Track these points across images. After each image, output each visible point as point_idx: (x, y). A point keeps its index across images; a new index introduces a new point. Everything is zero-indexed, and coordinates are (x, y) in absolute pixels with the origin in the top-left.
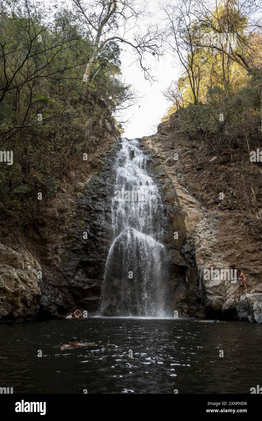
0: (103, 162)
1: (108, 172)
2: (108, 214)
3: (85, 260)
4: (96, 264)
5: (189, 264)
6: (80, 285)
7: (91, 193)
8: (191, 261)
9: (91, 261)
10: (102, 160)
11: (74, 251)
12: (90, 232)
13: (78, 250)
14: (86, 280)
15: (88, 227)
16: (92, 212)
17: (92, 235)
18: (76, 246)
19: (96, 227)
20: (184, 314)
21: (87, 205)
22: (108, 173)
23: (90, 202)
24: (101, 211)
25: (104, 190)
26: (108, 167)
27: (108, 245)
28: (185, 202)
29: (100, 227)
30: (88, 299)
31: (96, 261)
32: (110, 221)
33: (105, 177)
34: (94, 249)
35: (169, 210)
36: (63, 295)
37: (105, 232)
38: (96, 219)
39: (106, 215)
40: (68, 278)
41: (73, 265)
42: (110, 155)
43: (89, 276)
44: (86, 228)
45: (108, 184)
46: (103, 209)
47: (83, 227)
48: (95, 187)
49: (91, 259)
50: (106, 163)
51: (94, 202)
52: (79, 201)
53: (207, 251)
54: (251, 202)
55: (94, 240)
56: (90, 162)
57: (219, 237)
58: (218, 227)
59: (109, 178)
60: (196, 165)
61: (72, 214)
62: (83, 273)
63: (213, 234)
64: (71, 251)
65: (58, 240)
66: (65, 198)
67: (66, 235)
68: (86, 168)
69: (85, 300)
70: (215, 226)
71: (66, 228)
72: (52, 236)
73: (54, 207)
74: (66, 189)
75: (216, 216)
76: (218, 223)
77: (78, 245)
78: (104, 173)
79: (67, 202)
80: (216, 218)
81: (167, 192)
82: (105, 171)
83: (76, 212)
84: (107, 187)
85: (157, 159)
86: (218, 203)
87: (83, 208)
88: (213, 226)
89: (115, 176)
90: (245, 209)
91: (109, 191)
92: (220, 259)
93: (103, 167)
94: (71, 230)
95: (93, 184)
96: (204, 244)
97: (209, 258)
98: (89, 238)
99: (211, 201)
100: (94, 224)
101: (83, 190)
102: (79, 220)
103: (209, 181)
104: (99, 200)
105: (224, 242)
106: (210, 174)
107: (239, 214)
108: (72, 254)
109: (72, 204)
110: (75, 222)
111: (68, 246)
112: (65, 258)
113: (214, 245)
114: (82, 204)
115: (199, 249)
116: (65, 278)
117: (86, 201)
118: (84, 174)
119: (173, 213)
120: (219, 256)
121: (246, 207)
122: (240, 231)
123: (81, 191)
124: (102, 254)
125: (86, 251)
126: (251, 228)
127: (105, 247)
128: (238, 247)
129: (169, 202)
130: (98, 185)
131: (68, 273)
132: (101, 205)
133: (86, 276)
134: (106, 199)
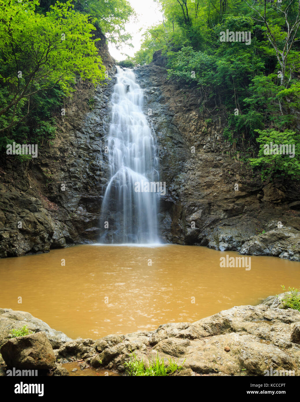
0: (99, 99)
1: (104, 109)
2: (105, 154)
3: (85, 197)
4: (95, 200)
5: (175, 200)
6: (82, 218)
7: (88, 132)
8: (177, 198)
9: (91, 198)
10: (98, 96)
11: (76, 189)
13: (79, 188)
14: (88, 213)
15: (87, 166)
16: (91, 151)
17: (91, 174)
18: (77, 184)
19: (94, 166)
20: (168, 241)
21: (86, 144)
22: (104, 111)
23: (88, 141)
24: (99, 151)
25: (101, 129)
26: (105, 104)
27: (105, 183)
28: (175, 142)
29: (98, 166)
30: (89, 230)
31: (95, 198)
32: (107, 161)
33: (102, 115)
34: (93, 187)
35: (160, 151)
36: (69, 227)
37: (103, 171)
38: (94, 159)
39: (103, 155)
40: (71, 213)
41: (75, 202)
42: (105, 90)
43: (89, 210)
44: (86, 167)
45: (104, 122)
46: (100, 149)
47: (83, 166)
48: (92, 126)
49: (91, 196)
50: (102, 100)
51: (92, 141)
52: (77, 140)
53: (190, 190)
54: (231, 147)
55: (93, 178)
56: (86, 99)
57: (201, 178)
58: (201, 168)
59: (105, 117)
60: (187, 105)
61: (72, 154)
62: (84, 208)
63: (196, 175)
64: (72, 189)
65: (61, 178)
66: (64, 137)
67: (67, 175)
68: (83, 105)
69: (86, 231)
70: (199, 167)
71: (67, 167)
72: (55, 175)
73: (55, 148)
74: (65, 128)
75: (201, 158)
76: (201, 165)
77: (79, 184)
78: (100, 111)
79: (67, 142)
80: (201, 160)
81: (159, 132)
82: (101, 109)
83: (76, 152)
84: (103, 127)
85: (152, 95)
86: (204, 145)
87: (82, 148)
88: (197, 167)
89: (111, 115)
90: (225, 153)
91: (105, 130)
92: (200, 197)
93: (99, 105)
94: (72, 169)
95: (90, 122)
96: (188, 184)
97: (191, 196)
98: (89, 176)
99: (198, 143)
100: (92, 164)
101: (80, 129)
102: (78, 159)
103: (198, 123)
104: (96, 139)
105: (205, 183)
106: (199, 117)
107: (220, 158)
108: (74, 192)
109: (72, 144)
110: (75, 161)
111: (70, 184)
112: (68, 196)
113: (196, 185)
114: (80, 144)
115: (183, 188)
116: (69, 213)
117: (84, 140)
118: (81, 111)
119: (163, 153)
120: (199, 195)
121: (227, 151)
122: (219, 173)
123: (79, 130)
124: (100, 191)
125: (86, 189)
126: (228, 171)
127: (102, 186)
128: (216, 187)
129: (160, 143)
130: (95, 124)
131: (71, 209)
132: (99, 144)
133: (87, 210)
134: (103, 139)
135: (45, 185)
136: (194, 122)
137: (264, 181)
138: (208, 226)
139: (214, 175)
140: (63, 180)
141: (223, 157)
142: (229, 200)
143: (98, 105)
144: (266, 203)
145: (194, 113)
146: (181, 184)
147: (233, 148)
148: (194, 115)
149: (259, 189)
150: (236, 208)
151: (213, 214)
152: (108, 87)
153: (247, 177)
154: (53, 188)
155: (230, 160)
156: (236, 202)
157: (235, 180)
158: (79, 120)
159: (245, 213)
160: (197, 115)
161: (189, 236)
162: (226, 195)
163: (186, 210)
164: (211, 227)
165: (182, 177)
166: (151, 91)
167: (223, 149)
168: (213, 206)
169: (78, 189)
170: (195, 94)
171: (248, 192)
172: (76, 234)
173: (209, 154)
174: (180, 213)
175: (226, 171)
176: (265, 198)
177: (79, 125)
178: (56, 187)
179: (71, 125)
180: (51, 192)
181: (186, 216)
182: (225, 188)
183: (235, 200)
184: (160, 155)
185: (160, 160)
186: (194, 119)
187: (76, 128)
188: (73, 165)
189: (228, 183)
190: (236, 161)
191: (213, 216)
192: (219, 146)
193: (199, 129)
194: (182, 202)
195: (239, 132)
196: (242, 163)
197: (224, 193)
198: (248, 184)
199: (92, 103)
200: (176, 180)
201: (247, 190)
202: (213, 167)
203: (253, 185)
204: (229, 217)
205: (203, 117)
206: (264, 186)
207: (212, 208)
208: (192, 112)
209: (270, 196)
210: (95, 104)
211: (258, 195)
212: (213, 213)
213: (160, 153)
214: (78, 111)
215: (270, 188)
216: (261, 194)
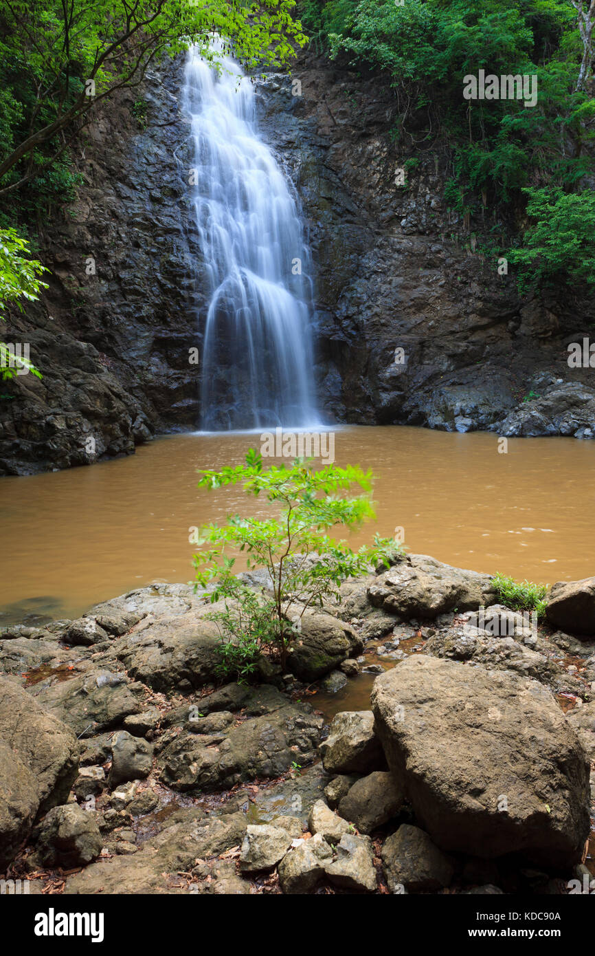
0: (158, 103)
1: (172, 128)
2: (193, 238)
3: (163, 336)
4: (185, 343)
5: (350, 338)
6: (163, 381)
7: (145, 186)
8: (354, 333)
9: (176, 337)
10: (153, 94)
11: (141, 320)
12: (164, 278)
13: (149, 318)
14: (172, 371)
15: (156, 267)
16: (160, 232)
17: (169, 286)
18: (142, 308)
19: (172, 267)
21: (144, 215)
22: (173, 133)
23: (147, 207)
24: (178, 230)
25: (173, 178)
26: (172, 115)
27: (203, 304)
29: (183, 267)
30: (178, 403)
31: (186, 337)
32: (199, 254)
33: (169, 143)
34: (179, 315)
35: (312, 230)
37: (194, 278)
38: (170, 250)
39: (189, 242)
40: (140, 371)
41: (143, 347)
43: (173, 364)
44: (154, 269)
45: (179, 161)
46: (179, 227)
47: (146, 268)
48: (151, 169)
49: (175, 334)
50: (164, 104)
51: (157, 207)
52: (125, 206)
53: (384, 316)
54: (460, 223)
55: (176, 295)
56: (127, 100)
57: (403, 291)
58: (401, 270)
59: (177, 147)
60: (361, 124)
61: (120, 238)
62: (161, 359)
63: (394, 285)
64: (134, 320)
65: (102, 296)
66: (94, 198)
67: (115, 287)
68: (121, 115)
69: (173, 408)
70: (397, 268)
71: (112, 270)
72: (87, 288)
73: (79, 223)
74: (89, 174)
75: (398, 247)
76: (402, 262)
77: (146, 307)
78: (164, 131)
79: (102, 210)
80: (398, 251)
81: (304, 188)
82: (166, 127)
83: (126, 234)
84: (178, 172)
86: (403, 218)
87: (139, 223)
88: (392, 268)
89: (192, 142)
90: (448, 236)
91: (183, 180)
92: (404, 330)
93: (159, 116)
94: (124, 274)
95: (144, 161)
96: (379, 303)
97: (385, 329)
98: (164, 290)
99: (390, 213)
100: (169, 262)
101: (126, 177)
102: (134, 251)
103: (387, 167)
104: (166, 203)
105: (412, 300)
106: (389, 153)
107: (438, 247)
108: (138, 325)
109: (114, 215)
110: (128, 256)
111: (127, 309)
112: (126, 334)
113: (395, 307)
114: (133, 214)
115: (369, 313)
116: (135, 372)
117: (138, 206)
118: (119, 132)
119: (318, 236)
120: (402, 326)
121: (451, 231)
122: (437, 280)
123: (123, 180)
124: (193, 323)
125: (163, 319)
126: (456, 275)
127: (197, 310)
128: (433, 309)
129: (308, 212)
130: (157, 166)
131: (139, 363)
132: (174, 215)
133: (169, 364)
134: (181, 202)
135: (70, 312)
136: (378, 165)
137: (524, 296)
138: (420, 387)
139: (428, 284)
140: (106, 298)
141: (444, 244)
142: (458, 336)
143: (157, 117)
144: (526, 338)
145: (377, 144)
146: (360, 304)
147: (464, 226)
148: (378, 149)
149: (513, 310)
150: (472, 350)
151: (428, 364)
152: (170, 69)
153: (493, 287)
154: (90, 318)
155: (457, 252)
156: (470, 339)
157: (470, 295)
158: (118, 155)
159: (486, 359)
160: (385, 149)
161: (385, 407)
162: (452, 325)
163: (377, 358)
164: (426, 388)
165: (360, 287)
167: (443, 228)
168: (428, 347)
169: (146, 319)
170: (376, 97)
171: (493, 318)
172: (155, 414)
173: (414, 238)
174: (363, 363)
175: (452, 275)
176: (523, 329)
177: (122, 168)
178: (95, 315)
179: (103, 167)
180: (84, 327)
181: (377, 370)
182: (449, 310)
183: (469, 333)
184: (312, 240)
185: (313, 251)
186: (379, 159)
187: (116, 176)
188: (124, 265)
189: (456, 300)
190: (469, 254)
191: (428, 368)
192: (435, 221)
193: (389, 182)
194: (367, 340)
195: (477, 191)
196: (483, 259)
197: (447, 321)
198: (495, 302)
199: (142, 110)
200: (348, 295)
201: (493, 314)
202: (425, 268)
203: (503, 304)
204: (457, 368)
205: (400, 154)
206: (522, 305)
207: (427, 351)
208: (372, 140)
209: (534, 324)
210: (148, 114)
211: (511, 324)
212: (427, 362)
213: (312, 235)
214: (112, 130)
215: (535, 309)
216: (515, 321)
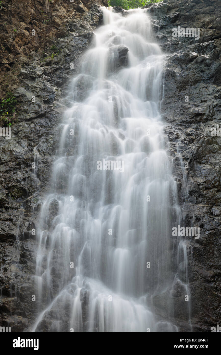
1: (42, 121)
10: (27, 88)
22: (41, 126)
25: (26, 175)
26: (44, 106)
33: (33, 136)
42: (57, 69)
45: (38, 155)
50: (38, 96)
59: (42, 139)
81: (199, 165)
82: (35, 120)
85: (189, 66)
89: (60, 131)
91: (38, 177)
93: (29, 109)
129: (200, 196)
130: (10, 164)
132: (15, 219)
134: (28, 202)
143: (26, 111)
166: (187, 55)
185: (195, 248)
199: (10, 106)
210: (17, 110)
